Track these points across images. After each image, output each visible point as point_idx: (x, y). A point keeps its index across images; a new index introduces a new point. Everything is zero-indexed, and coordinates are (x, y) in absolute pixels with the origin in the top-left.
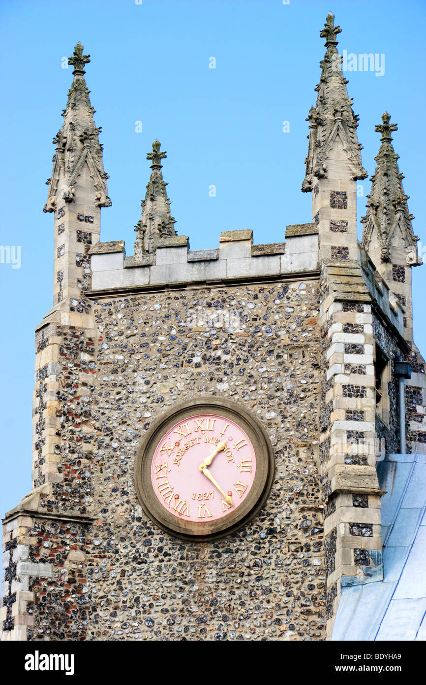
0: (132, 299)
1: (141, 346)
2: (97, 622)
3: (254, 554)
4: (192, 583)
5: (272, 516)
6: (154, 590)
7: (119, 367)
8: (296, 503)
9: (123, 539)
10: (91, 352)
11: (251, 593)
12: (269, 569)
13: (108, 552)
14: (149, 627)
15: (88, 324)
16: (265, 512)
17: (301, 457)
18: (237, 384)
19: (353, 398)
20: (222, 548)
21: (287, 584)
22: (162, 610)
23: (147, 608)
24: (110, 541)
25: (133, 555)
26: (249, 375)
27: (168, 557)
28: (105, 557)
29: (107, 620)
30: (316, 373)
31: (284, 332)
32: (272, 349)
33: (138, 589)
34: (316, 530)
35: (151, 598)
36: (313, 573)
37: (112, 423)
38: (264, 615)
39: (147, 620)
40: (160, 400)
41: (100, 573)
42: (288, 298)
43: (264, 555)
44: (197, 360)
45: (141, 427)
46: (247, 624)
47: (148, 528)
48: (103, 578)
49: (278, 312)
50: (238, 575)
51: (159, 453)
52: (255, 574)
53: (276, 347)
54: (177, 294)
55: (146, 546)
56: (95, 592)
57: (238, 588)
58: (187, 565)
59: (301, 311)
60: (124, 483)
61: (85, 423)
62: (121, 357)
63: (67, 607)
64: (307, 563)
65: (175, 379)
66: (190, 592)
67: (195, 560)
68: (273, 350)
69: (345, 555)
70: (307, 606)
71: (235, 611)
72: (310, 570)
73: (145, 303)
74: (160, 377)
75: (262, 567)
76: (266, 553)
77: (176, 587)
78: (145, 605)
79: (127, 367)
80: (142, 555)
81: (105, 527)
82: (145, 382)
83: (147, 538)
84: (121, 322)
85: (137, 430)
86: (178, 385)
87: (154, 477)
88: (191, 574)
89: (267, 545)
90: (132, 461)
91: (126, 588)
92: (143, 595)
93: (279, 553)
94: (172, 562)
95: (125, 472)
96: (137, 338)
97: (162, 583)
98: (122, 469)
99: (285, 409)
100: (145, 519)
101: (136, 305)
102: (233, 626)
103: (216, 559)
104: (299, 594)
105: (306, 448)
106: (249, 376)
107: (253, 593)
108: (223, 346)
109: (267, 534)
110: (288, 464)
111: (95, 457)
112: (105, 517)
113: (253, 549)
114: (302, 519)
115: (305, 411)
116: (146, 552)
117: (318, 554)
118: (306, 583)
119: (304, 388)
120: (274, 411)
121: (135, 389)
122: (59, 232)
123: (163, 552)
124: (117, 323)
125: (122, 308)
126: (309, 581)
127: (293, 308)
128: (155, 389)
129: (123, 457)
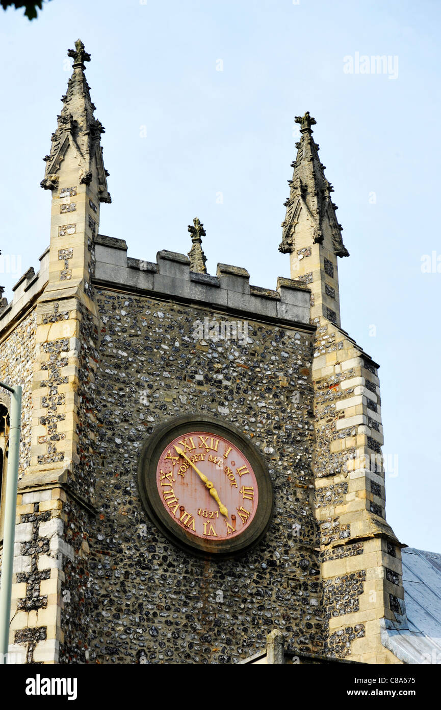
0: (136, 300)
1: (145, 349)
2: (99, 621)
3: (257, 582)
4: (196, 599)
5: (271, 549)
6: (157, 599)
7: (123, 364)
8: (294, 540)
9: (127, 540)
10: (95, 340)
11: (253, 620)
12: (270, 600)
13: (112, 550)
14: (153, 636)
16: (266, 543)
17: (298, 497)
18: (238, 411)
20: (225, 570)
21: (286, 617)
22: (166, 622)
23: (151, 616)
24: (112, 539)
25: (138, 558)
26: (248, 406)
27: (172, 568)
28: (108, 554)
29: (110, 621)
30: (311, 421)
31: (282, 374)
32: (270, 387)
33: (142, 594)
34: (314, 571)
35: (155, 607)
36: (311, 612)
37: (115, 418)
39: (152, 629)
40: (163, 407)
41: (103, 570)
42: (284, 343)
43: (266, 585)
44: (199, 377)
45: (144, 430)
46: (250, 651)
47: (152, 534)
48: (106, 576)
49: (275, 354)
50: (241, 600)
51: (163, 461)
52: (258, 603)
53: (274, 386)
54: (181, 308)
55: (150, 552)
56: (97, 589)
57: (241, 614)
58: (192, 580)
59: (297, 359)
60: (126, 482)
61: (92, 410)
62: (125, 354)
63: (80, 598)
64: (305, 601)
65: (178, 391)
66: (194, 608)
67: (199, 577)
68: (271, 389)
69: (385, 600)
70: (305, 643)
71: (239, 636)
72: (308, 609)
73: (149, 308)
74: (163, 384)
75: (264, 597)
76: (268, 584)
77: (180, 600)
78: (149, 613)
79: (130, 365)
80: (146, 560)
81: (108, 524)
82: (148, 385)
83: (151, 544)
84: (125, 319)
85: (140, 431)
86: (181, 397)
87: (159, 484)
88: (195, 590)
89: (268, 576)
90: (135, 461)
91: (130, 591)
92: (146, 603)
93: (279, 587)
94: (176, 574)
95: (127, 472)
96: (141, 340)
97: (165, 594)
98: (125, 468)
99: (282, 447)
100: (149, 522)
101: (140, 307)
102: (236, 651)
103: (219, 580)
104: (298, 631)
105: (303, 490)
106: (249, 407)
107: (256, 621)
108: (224, 371)
109: (268, 565)
110: (286, 501)
111: (97, 448)
112: (107, 513)
113: (255, 577)
114: (301, 558)
115: (301, 455)
116: (150, 558)
117: (316, 594)
118: (304, 621)
119: (300, 431)
120: (273, 447)
121: (138, 389)
122: (65, 211)
123: (168, 562)
124: (120, 319)
125: (126, 306)
126: (307, 620)
127: (288, 354)
128: (158, 395)
129: (126, 455)
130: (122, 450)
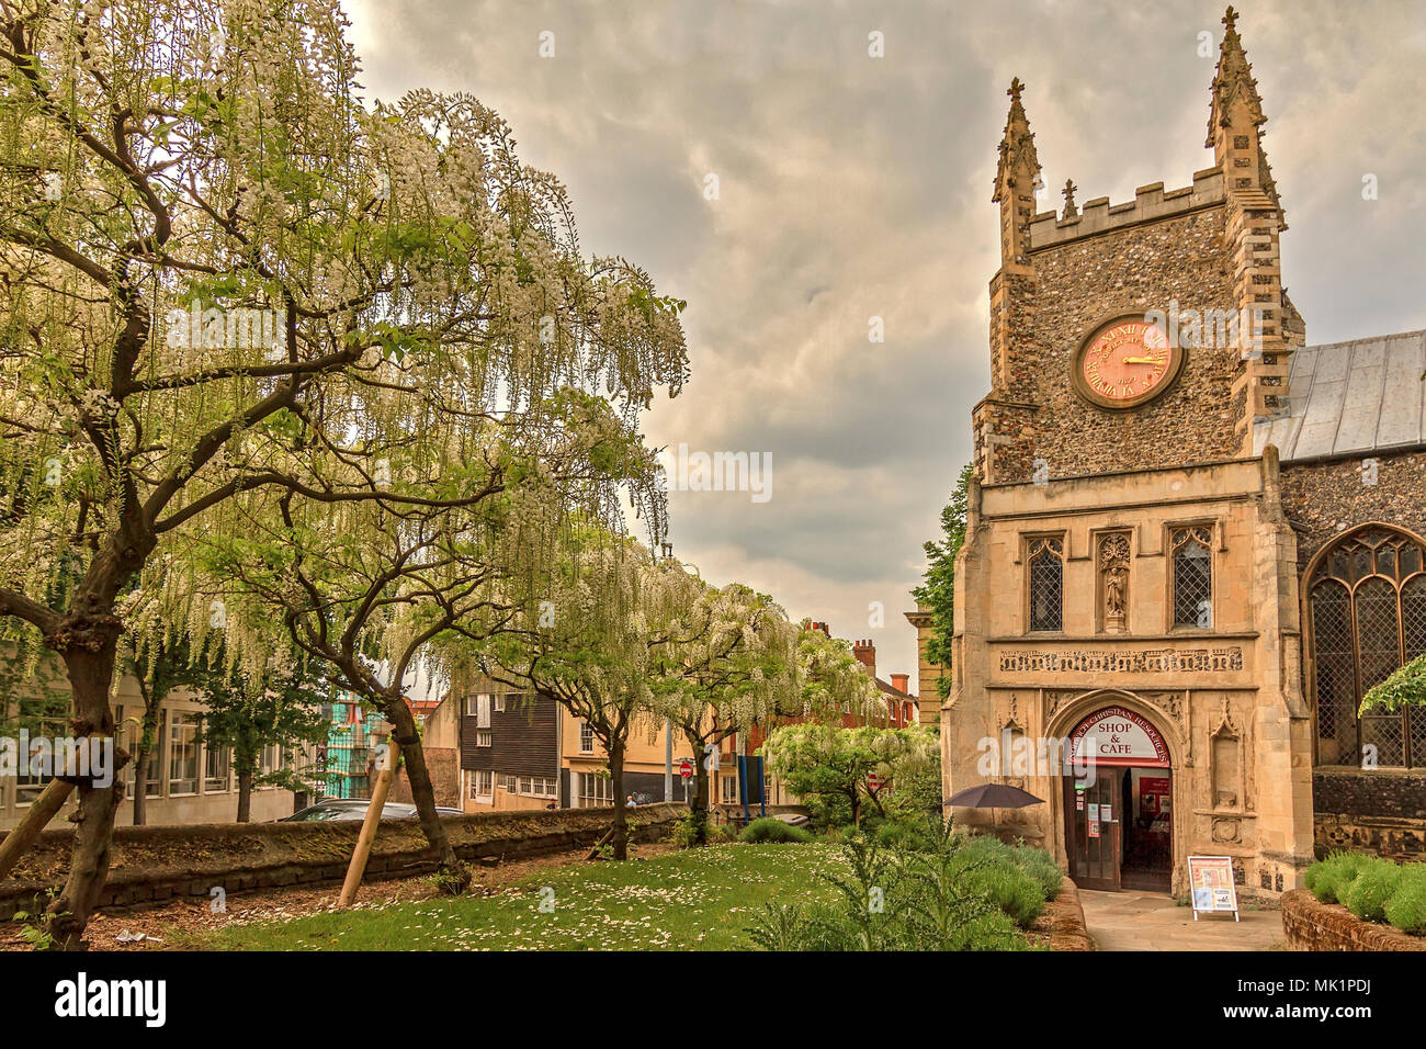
0: (1064, 249)
1: (1072, 282)
3: (1171, 416)
5: (1185, 389)
6: (1089, 449)
7: (1056, 300)
8: (1206, 376)
9: (1063, 417)
10: (1033, 292)
11: (1169, 443)
12: (1184, 426)
13: (1052, 427)
15: (1032, 274)
18: (1153, 297)
19: (1262, 286)
21: (1200, 435)
24: (1053, 420)
25: (1072, 427)
26: (1163, 289)
28: (1050, 431)
30: (1223, 279)
31: (1194, 252)
32: (1183, 267)
33: (1076, 449)
34: (1225, 393)
36: (1222, 424)
37: (1051, 340)
40: (1089, 318)
41: (1046, 442)
42: (1197, 226)
44: (1117, 285)
45: (1075, 339)
47: (1082, 408)
48: (1049, 444)
49: (1188, 239)
50: (1157, 432)
51: (1090, 356)
52: (1172, 430)
53: (1187, 265)
54: (1100, 240)
55: (1081, 420)
56: (1043, 454)
57: (1158, 441)
59: (1209, 234)
60: (1063, 379)
61: (1030, 341)
62: (1057, 292)
63: (1023, 464)
64: (1217, 418)
65: (1101, 302)
67: (1122, 426)
69: (1257, 402)
72: (1219, 423)
74: (1088, 302)
75: (1178, 425)
77: (1106, 445)
78: (1082, 460)
79: (1061, 298)
80: (1079, 426)
81: (1049, 411)
83: (1082, 415)
84: (1056, 268)
85: (1071, 341)
86: (1104, 305)
87: (1087, 372)
89: (1182, 409)
90: (1068, 364)
91: (1067, 450)
92: (1080, 453)
94: (1103, 429)
95: (1063, 372)
96: (1069, 278)
98: (1060, 371)
100: (1080, 402)
103: (1138, 423)
107: (1171, 443)
108: (1140, 271)
109: (1182, 401)
112: (1048, 404)
113: (1170, 413)
114: (1212, 387)
116: (1082, 424)
117: (1228, 409)
118: (1216, 432)
121: (1068, 313)
123: (1096, 423)
124: (1052, 269)
125: (1056, 258)
127: (1201, 233)
128: (1084, 311)
129: (1061, 362)
130: (1058, 360)
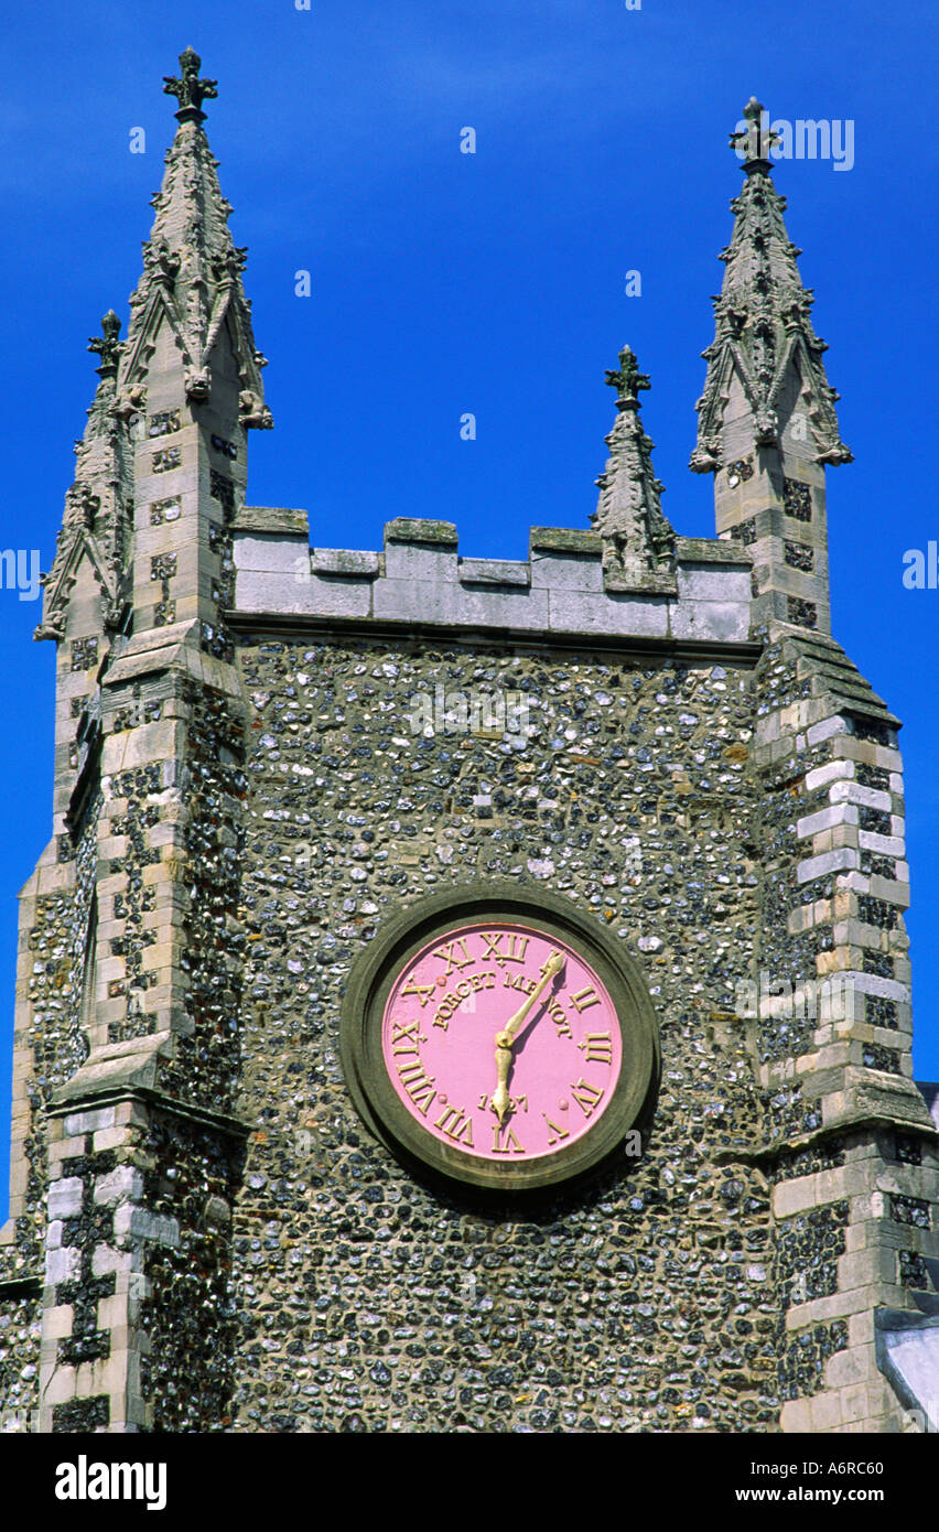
0: (331, 645)
1: (354, 754)
2: (256, 1362)
3: (619, 1243)
4: (478, 1292)
5: (654, 1165)
7: (303, 794)
8: (708, 1140)
9: (316, 1181)
11: (612, 1327)
12: (651, 1279)
13: (283, 1207)
14: (379, 1383)
15: (233, 687)
16: (640, 1154)
17: (718, 1042)
18: (574, 864)
19: (876, 927)
20: (544, 1223)
21: (694, 1318)
22: (409, 1349)
23: (374, 1341)
24: (284, 1182)
25: (342, 1219)
26: (599, 849)
27: (420, 1233)
29: (281, 1361)
30: (750, 864)
31: (680, 767)
32: (652, 799)
33: (352, 1297)
34: (755, 1205)
35: (384, 1318)
37: (286, 917)
38: (642, 1380)
39: (375, 1369)
40: (399, 880)
41: (263, 1252)
42: (686, 694)
43: (640, 1246)
44: (480, 801)
45: (355, 934)
46: (603, 1395)
47: (374, 1161)
48: (271, 1263)
49: (665, 724)
51: (400, 998)
52: (622, 1288)
53: (661, 797)
55: (370, 1202)
56: (252, 1293)
57: (582, 1316)
58: (466, 1253)
59: (715, 726)
60: (316, 1055)
62: (307, 771)
64: (735, 1275)
65: (431, 837)
66: (474, 1313)
67: (485, 1245)
68: (654, 803)
69: (880, 1263)
70: (733, 1366)
71: (577, 1365)
72: (741, 1290)
73: (362, 659)
74: (398, 828)
75: (635, 1273)
76: (646, 1245)
78: (369, 1333)
79: (320, 795)
80: (362, 1220)
81: (275, 1150)
82: (364, 834)
83: (372, 1184)
84: (306, 692)
85: (345, 939)
86: (439, 850)
88: (475, 1274)
89: (646, 1226)
90: (335, 1006)
91: (325, 1292)
92: (364, 1312)
93: (673, 1247)
94: (431, 1244)
95: (319, 1032)
96: (344, 735)
97: (407, 1288)
98: (311, 1024)
99: (682, 934)
100: (366, 1139)
101: (341, 660)
102: (570, 1397)
103: (531, 1246)
104: (718, 1341)
105: (728, 1023)
106: (602, 853)
107: (618, 1328)
108: (541, 778)
109: (647, 1203)
110: (690, 1055)
111: (247, 989)
112: (272, 1128)
113: (615, 1231)
114: (724, 1179)
115: (727, 944)
116: (371, 1215)
117: (759, 1256)
118: (733, 1319)
119: (723, 892)
120: (659, 935)
121: (338, 846)
122: (159, 467)
123: (412, 1219)
124: (296, 694)
125: (308, 663)
126: (739, 1314)
127: (696, 716)
128: (385, 853)
129: (313, 996)
130: (303, 987)
